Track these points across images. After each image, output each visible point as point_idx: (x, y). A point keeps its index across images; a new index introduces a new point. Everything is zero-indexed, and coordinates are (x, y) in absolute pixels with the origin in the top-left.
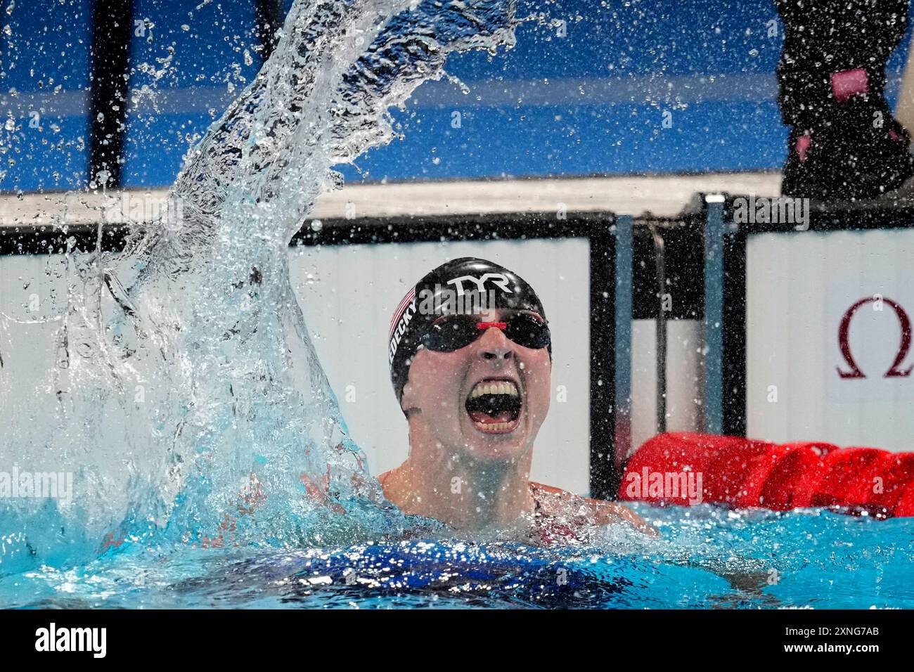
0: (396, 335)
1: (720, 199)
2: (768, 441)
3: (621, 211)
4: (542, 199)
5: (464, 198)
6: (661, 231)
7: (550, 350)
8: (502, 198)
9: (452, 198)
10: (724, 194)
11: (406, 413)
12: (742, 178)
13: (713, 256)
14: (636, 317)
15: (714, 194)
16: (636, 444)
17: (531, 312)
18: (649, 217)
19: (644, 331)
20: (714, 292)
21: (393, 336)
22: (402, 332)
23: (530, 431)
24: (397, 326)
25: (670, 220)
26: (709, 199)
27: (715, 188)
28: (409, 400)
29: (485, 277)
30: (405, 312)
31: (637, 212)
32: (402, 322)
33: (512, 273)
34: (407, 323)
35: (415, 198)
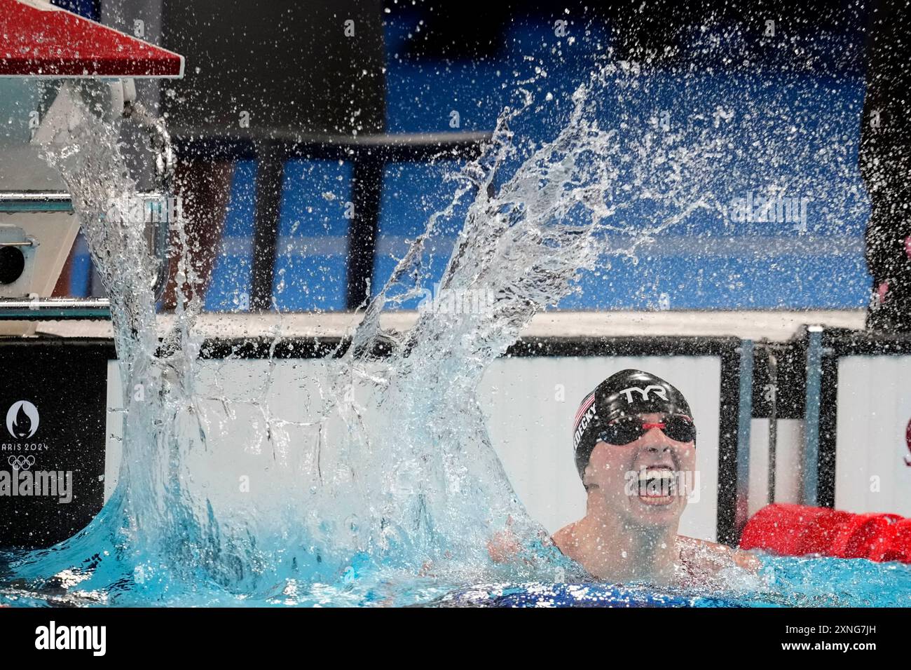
0: (580, 429)
1: (820, 329)
2: (851, 512)
3: (745, 336)
4: (686, 326)
5: (627, 324)
6: (775, 352)
7: (695, 443)
8: (657, 324)
9: (618, 324)
10: (823, 326)
11: (587, 488)
12: (836, 314)
13: (814, 371)
14: (755, 415)
15: (815, 325)
16: (752, 512)
17: (682, 415)
18: (765, 342)
19: (760, 427)
20: (814, 399)
21: (577, 430)
22: (584, 428)
23: (682, 504)
24: (580, 422)
25: (781, 345)
26: (811, 329)
27: (817, 322)
28: (590, 477)
29: (649, 388)
30: (587, 412)
31: (757, 339)
32: (584, 419)
33: (667, 383)
34: (589, 421)
35: (590, 323)
